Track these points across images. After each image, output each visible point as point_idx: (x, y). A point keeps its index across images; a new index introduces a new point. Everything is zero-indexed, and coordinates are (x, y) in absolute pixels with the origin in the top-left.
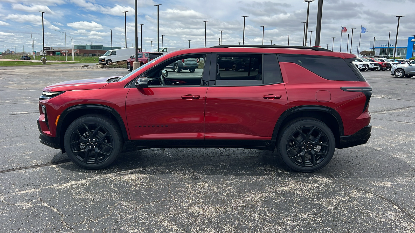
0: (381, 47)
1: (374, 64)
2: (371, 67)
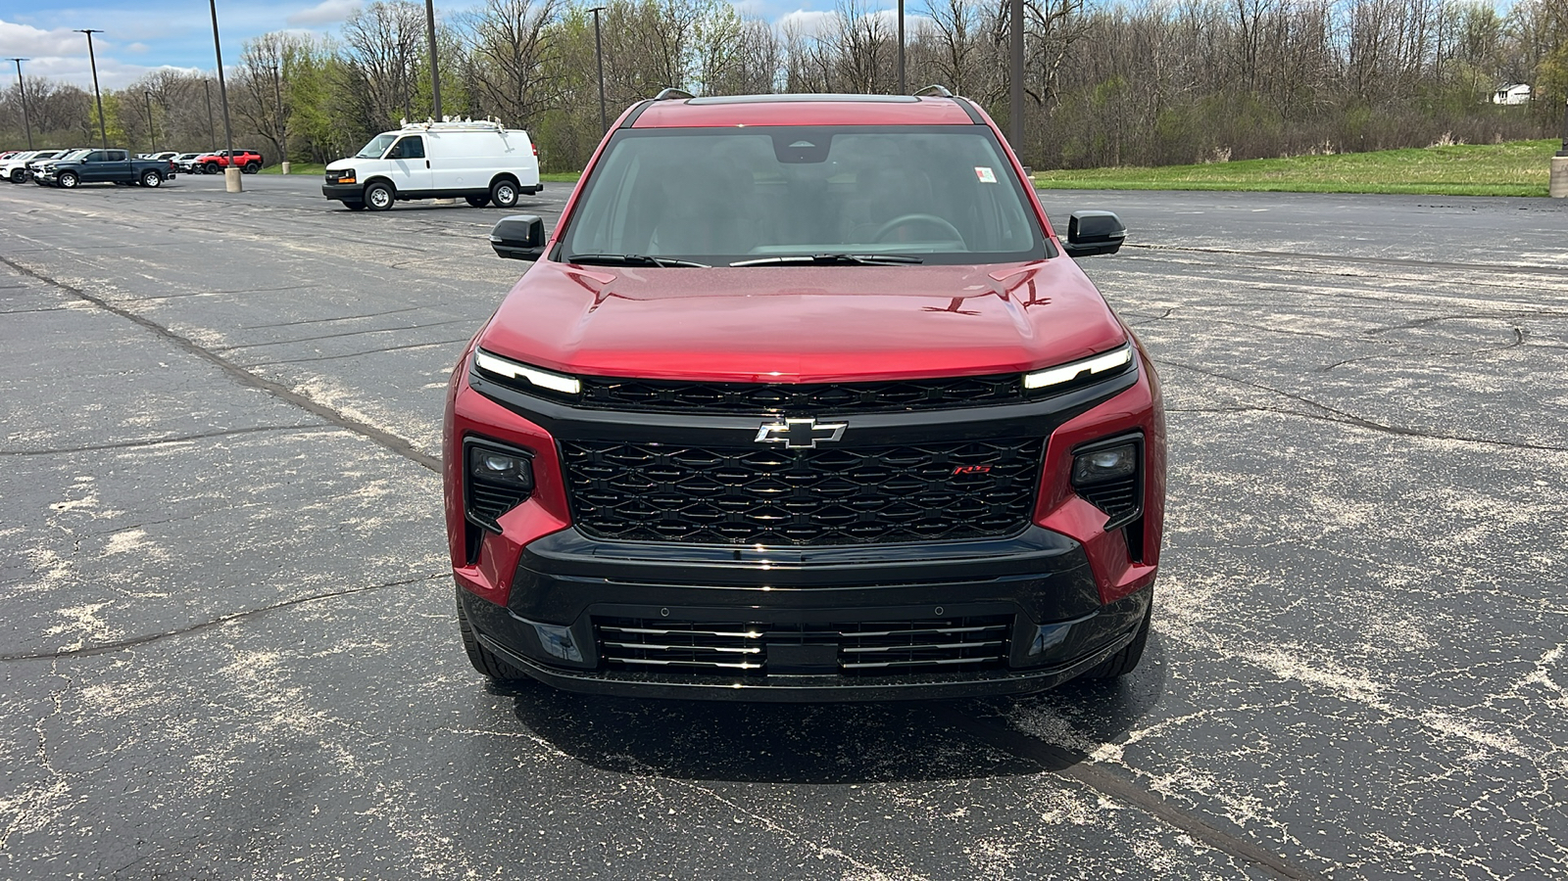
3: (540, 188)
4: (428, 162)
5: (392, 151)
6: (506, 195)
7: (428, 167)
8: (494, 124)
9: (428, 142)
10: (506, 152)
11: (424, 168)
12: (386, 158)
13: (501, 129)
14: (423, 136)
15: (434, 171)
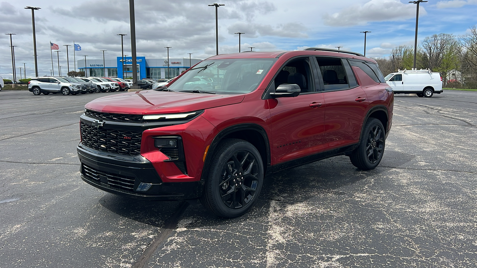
0: (90, 67)
1: (115, 84)
2: (113, 88)
3: (442, 91)
4: (403, 82)
5: (391, 79)
6: (429, 93)
7: (403, 84)
8: (428, 71)
9: (404, 76)
10: (431, 79)
11: (401, 84)
12: (389, 81)
13: (430, 72)
14: (402, 74)
15: (404, 85)
